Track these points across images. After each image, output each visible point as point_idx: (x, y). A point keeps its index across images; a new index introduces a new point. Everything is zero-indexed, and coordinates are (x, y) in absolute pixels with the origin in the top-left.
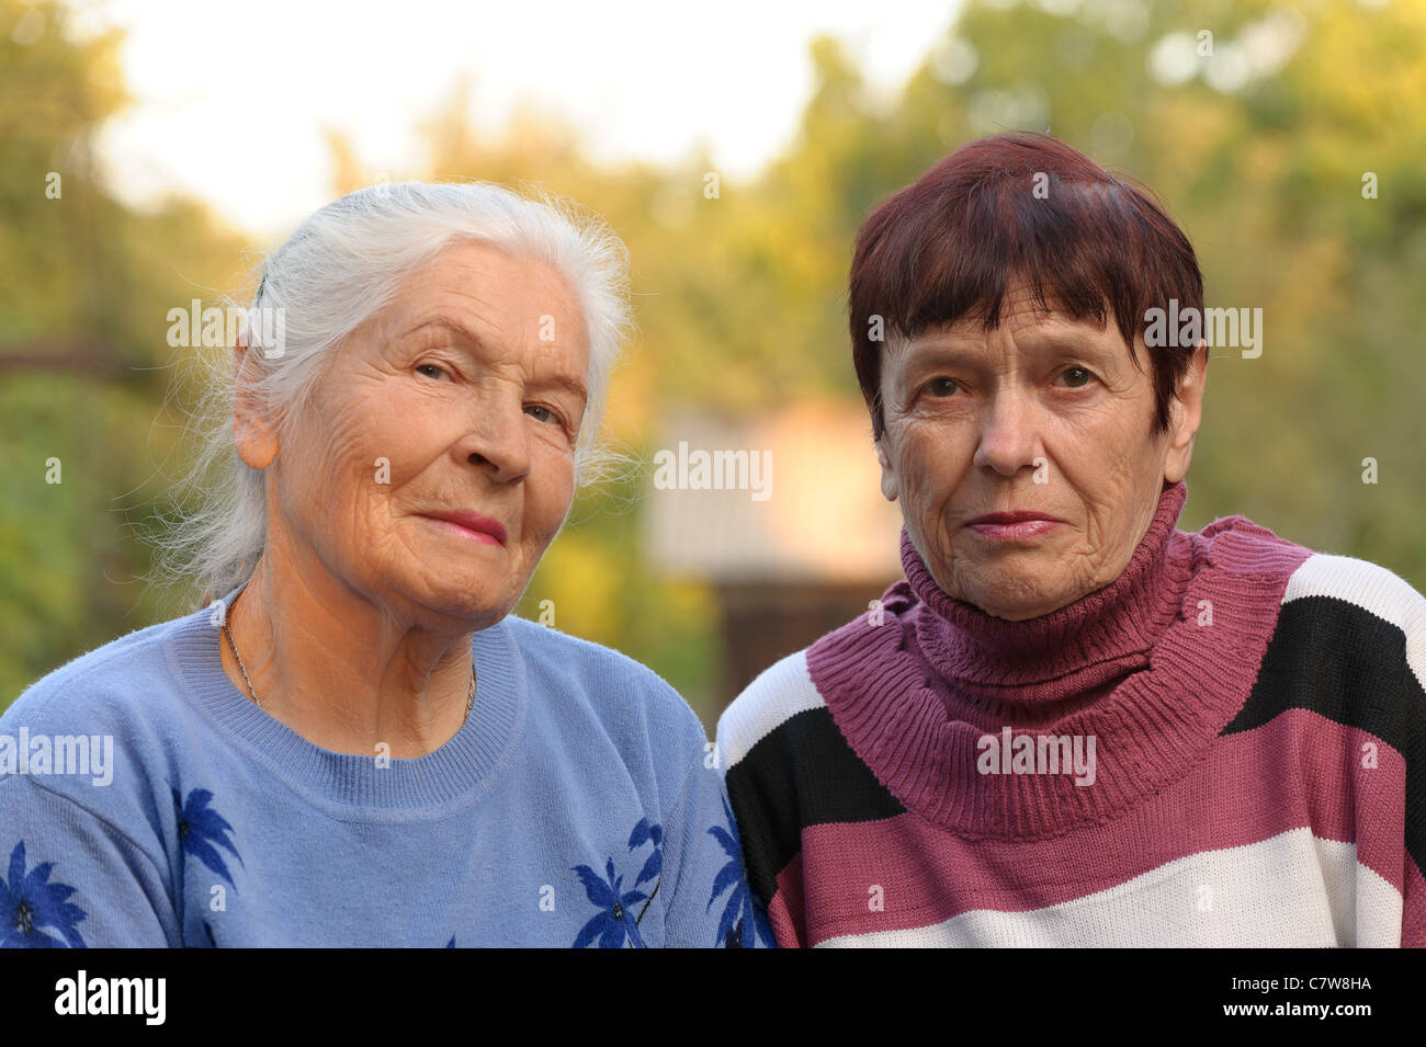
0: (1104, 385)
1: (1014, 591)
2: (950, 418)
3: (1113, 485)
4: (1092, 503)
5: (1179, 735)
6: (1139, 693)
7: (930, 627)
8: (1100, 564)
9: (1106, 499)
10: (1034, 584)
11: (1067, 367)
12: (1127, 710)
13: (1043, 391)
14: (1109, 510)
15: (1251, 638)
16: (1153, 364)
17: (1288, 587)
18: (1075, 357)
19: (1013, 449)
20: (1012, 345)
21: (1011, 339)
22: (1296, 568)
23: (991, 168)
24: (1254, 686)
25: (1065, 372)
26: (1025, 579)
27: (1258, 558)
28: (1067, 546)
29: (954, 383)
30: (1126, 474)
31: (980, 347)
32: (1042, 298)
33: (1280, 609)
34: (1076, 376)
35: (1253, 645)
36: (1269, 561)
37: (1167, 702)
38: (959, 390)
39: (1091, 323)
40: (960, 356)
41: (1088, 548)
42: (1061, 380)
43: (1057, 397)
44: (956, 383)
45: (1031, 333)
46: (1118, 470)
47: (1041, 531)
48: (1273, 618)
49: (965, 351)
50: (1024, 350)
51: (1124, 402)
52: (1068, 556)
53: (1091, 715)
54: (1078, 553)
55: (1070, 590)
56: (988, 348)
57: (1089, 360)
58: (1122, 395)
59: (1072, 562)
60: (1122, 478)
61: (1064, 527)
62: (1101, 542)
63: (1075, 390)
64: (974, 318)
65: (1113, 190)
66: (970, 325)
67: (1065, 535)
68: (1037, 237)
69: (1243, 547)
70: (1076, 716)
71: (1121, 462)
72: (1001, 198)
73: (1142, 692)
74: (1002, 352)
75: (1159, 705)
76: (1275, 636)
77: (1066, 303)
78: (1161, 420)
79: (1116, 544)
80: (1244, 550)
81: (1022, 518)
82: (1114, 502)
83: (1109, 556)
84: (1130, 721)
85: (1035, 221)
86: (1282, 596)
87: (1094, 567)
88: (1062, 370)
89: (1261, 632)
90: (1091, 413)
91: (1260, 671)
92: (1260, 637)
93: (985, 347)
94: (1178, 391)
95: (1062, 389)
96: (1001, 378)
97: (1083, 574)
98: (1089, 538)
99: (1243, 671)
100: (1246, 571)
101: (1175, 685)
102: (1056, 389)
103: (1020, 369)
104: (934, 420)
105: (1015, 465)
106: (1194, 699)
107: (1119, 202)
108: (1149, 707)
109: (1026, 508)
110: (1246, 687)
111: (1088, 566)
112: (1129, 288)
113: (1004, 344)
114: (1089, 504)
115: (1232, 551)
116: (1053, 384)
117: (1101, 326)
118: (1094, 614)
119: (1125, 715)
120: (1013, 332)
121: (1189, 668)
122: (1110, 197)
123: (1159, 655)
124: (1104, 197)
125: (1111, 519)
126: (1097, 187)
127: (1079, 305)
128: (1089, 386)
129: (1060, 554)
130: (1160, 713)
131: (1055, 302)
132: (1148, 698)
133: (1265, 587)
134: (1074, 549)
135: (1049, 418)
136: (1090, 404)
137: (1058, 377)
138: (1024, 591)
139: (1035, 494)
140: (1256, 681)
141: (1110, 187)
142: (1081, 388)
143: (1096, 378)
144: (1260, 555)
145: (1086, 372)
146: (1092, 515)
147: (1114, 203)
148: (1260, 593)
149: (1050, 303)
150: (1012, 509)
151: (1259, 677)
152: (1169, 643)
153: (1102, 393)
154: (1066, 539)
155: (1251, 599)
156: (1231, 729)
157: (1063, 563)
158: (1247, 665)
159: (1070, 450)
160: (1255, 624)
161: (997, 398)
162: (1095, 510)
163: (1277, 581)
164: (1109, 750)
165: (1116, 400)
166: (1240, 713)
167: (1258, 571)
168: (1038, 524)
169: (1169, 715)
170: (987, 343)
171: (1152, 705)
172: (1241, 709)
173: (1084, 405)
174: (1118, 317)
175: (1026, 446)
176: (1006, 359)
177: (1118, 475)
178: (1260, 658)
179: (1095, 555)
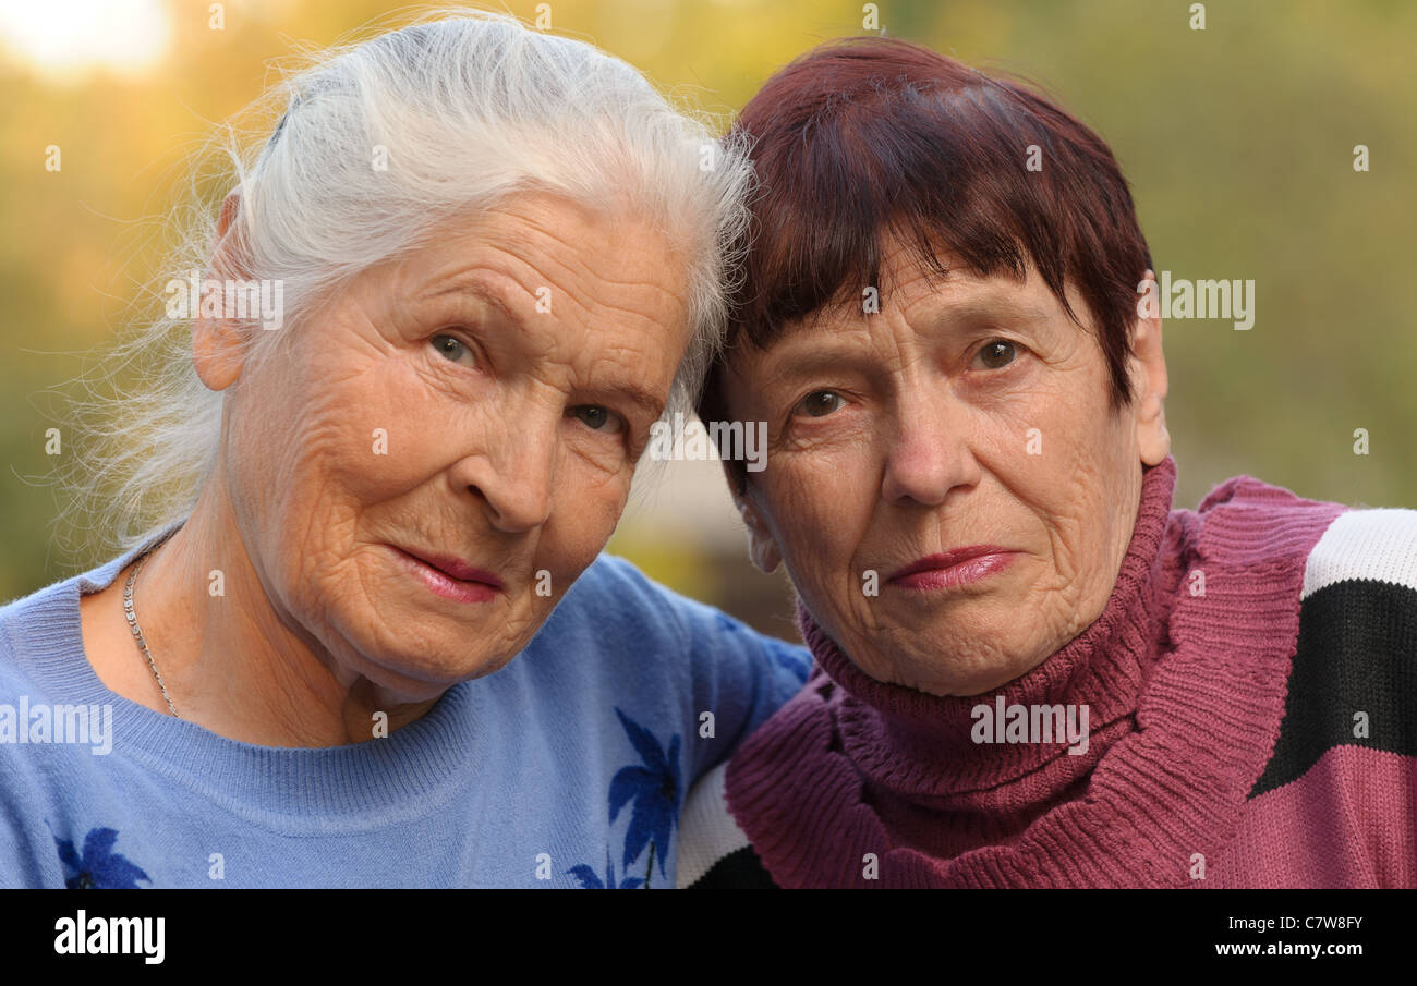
0: (1038, 357)
1: (971, 656)
2: (838, 443)
3: (1077, 488)
4: (1053, 517)
5: (1195, 809)
6: (1129, 765)
7: (860, 727)
8: (1079, 598)
9: (1070, 508)
10: (997, 642)
11: (984, 343)
12: (1118, 793)
13: (957, 381)
14: (1076, 522)
15: (1269, 654)
16: (1095, 317)
17: (1306, 574)
18: (994, 327)
19: (935, 468)
20: (905, 328)
21: (903, 319)
22: (1315, 542)
23: (824, 95)
24: (1283, 720)
25: (983, 349)
26: (985, 637)
27: (1266, 537)
28: (1030, 583)
29: (836, 395)
30: (1090, 470)
31: (861, 340)
32: (933, 255)
33: (1300, 607)
34: (997, 354)
35: (1273, 664)
36: (1279, 539)
37: (1171, 769)
38: (842, 404)
39: (1006, 275)
40: (836, 356)
41: (1058, 581)
42: (979, 362)
43: (977, 386)
44: (838, 393)
45: (928, 305)
46: (1079, 466)
47: (995, 568)
48: (1292, 623)
49: (841, 347)
50: (920, 330)
51: (1068, 374)
52: (1034, 597)
53: (1070, 810)
54: (1047, 590)
55: (1045, 641)
56: (873, 339)
57: (1012, 326)
58: (1063, 365)
59: (1041, 603)
60: (1086, 476)
61: (1022, 558)
62: (1074, 568)
63: (1000, 371)
64: (844, 302)
65: (989, 92)
66: (842, 313)
67: (1025, 569)
68: (907, 175)
69: (1244, 524)
70: (1051, 816)
71: (1080, 455)
72: (847, 131)
73: (1134, 763)
74: (893, 341)
75: (1159, 775)
76: (1298, 647)
77: (965, 255)
78: (1120, 389)
79: (1094, 568)
80: (1246, 529)
81: (963, 557)
82: (1081, 511)
83: (1087, 585)
84: (1125, 806)
85: (899, 153)
86: (1300, 589)
87: (1072, 605)
88: (977, 348)
89: (1279, 644)
90: (1027, 397)
91: (1287, 699)
92: (1280, 650)
93: (868, 337)
94: (1132, 346)
95: (981, 373)
96: (899, 375)
97: (1058, 617)
98: (1057, 566)
99: (1265, 703)
100: (1249, 560)
101: (1175, 745)
102: (974, 375)
103: (923, 357)
104: (818, 449)
105: (941, 489)
106: (1206, 757)
107: (1002, 107)
108: (1148, 782)
109: (965, 543)
110: (1273, 723)
111: (1063, 604)
112: (1044, 220)
113: (895, 330)
114: (1050, 520)
115: (1231, 533)
116: (970, 369)
117: (1018, 276)
118: (1083, 665)
119: (1117, 800)
120: (904, 310)
121: (1191, 715)
122: (988, 101)
123: (1148, 706)
124: (980, 103)
125: (1082, 533)
126: (968, 92)
127: (984, 256)
128: (1019, 361)
129: (1023, 595)
130: (1164, 786)
131: (951, 258)
132: (1144, 769)
133: (1279, 579)
134: (1041, 584)
135: (973, 415)
136: (1023, 387)
137: (973, 359)
138: (985, 654)
139: (976, 521)
140: (1284, 713)
141: (984, 89)
142: (1008, 367)
143: (1025, 349)
144: (1269, 532)
145: (1009, 343)
146: (1055, 533)
147: (994, 108)
148: (1271, 588)
149: (945, 262)
150: (948, 547)
151: (1287, 707)
152: (1159, 686)
153: (1037, 366)
154: (1028, 573)
155: (1260, 599)
156: (1261, 787)
157: (1030, 606)
158: (1270, 693)
159: (1009, 453)
160: (1274, 634)
161: (900, 402)
162: (1058, 527)
163: (1289, 567)
164: (1105, 851)
165: (1058, 373)
166: (1271, 761)
167: (1265, 557)
168: (988, 561)
169: (1176, 785)
170: (870, 333)
171: (1151, 777)
172: (1271, 755)
173: (1017, 388)
174: (1036, 259)
175: (951, 462)
176: (900, 349)
177: (1080, 473)
178: (1285, 680)
179: (1069, 588)
